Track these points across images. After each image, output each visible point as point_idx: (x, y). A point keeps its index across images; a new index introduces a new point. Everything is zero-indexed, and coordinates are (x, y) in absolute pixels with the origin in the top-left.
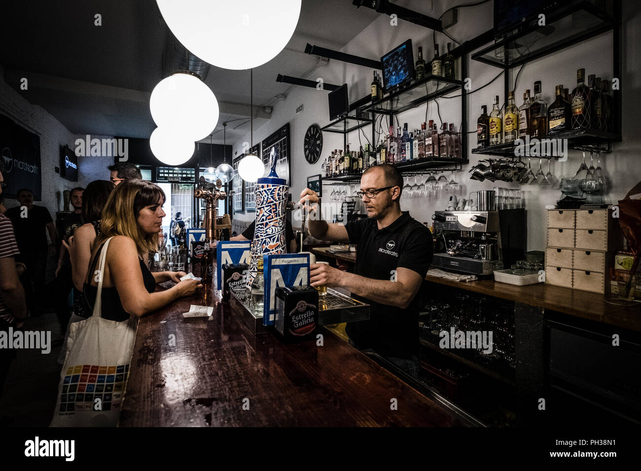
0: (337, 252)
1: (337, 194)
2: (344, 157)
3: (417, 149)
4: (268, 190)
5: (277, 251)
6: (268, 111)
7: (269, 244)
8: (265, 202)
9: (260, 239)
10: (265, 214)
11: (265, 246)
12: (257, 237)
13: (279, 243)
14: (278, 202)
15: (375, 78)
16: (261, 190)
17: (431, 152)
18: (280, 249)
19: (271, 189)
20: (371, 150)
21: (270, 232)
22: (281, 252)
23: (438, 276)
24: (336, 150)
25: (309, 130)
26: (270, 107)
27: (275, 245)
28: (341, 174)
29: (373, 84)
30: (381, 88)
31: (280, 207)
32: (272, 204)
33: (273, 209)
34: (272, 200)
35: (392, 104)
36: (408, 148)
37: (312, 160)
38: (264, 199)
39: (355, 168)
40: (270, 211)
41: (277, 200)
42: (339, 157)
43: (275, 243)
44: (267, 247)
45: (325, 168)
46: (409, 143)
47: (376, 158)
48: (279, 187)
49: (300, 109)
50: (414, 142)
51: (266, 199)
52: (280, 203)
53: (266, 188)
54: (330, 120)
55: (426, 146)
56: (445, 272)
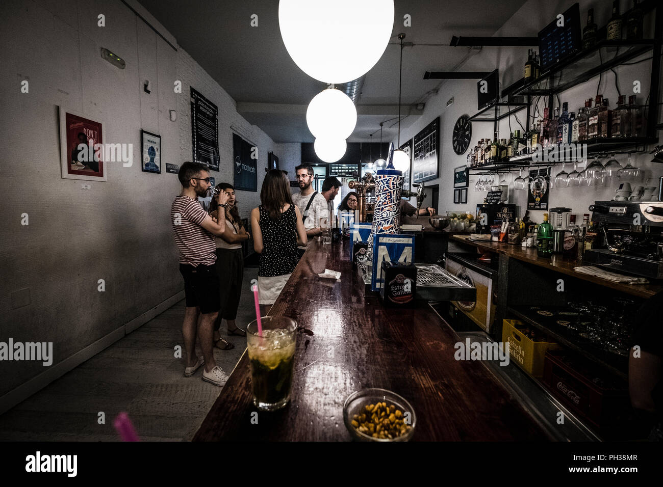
0: (478, 240)
1: (482, 183)
2: (490, 146)
3: (577, 131)
4: (384, 180)
5: (390, 232)
6: (420, 107)
7: (384, 226)
8: (381, 191)
9: (377, 221)
10: (382, 200)
11: (380, 227)
12: (375, 219)
13: (393, 225)
14: (393, 190)
15: (530, 57)
16: (379, 180)
17: (596, 133)
18: (394, 230)
19: (386, 179)
20: (522, 137)
21: (385, 215)
22: (394, 233)
23: (591, 274)
24: (483, 139)
25: (459, 121)
26: (423, 103)
27: (390, 226)
28: (486, 164)
29: (526, 64)
30: (538, 67)
31: (395, 195)
32: (387, 192)
33: (388, 196)
34: (387, 188)
35: (552, 82)
36: (565, 130)
37: (461, 151)
38: (381, 187)
39: (503, 156)
40: (386, 198)
41: (392, 188)
42: (486, 146)
43: (389, 225)
44: (382, 228)
45: (471, 158)
46: (567, 125)
47: (526, 145)
48: (393, 178)
49: (451, 101)
50: (574, 123)
51: (382, 188)
52: (394, 191)
53: (382, 179)
54: (479, 109)
55: (589, 126)
56: (602, 271)
